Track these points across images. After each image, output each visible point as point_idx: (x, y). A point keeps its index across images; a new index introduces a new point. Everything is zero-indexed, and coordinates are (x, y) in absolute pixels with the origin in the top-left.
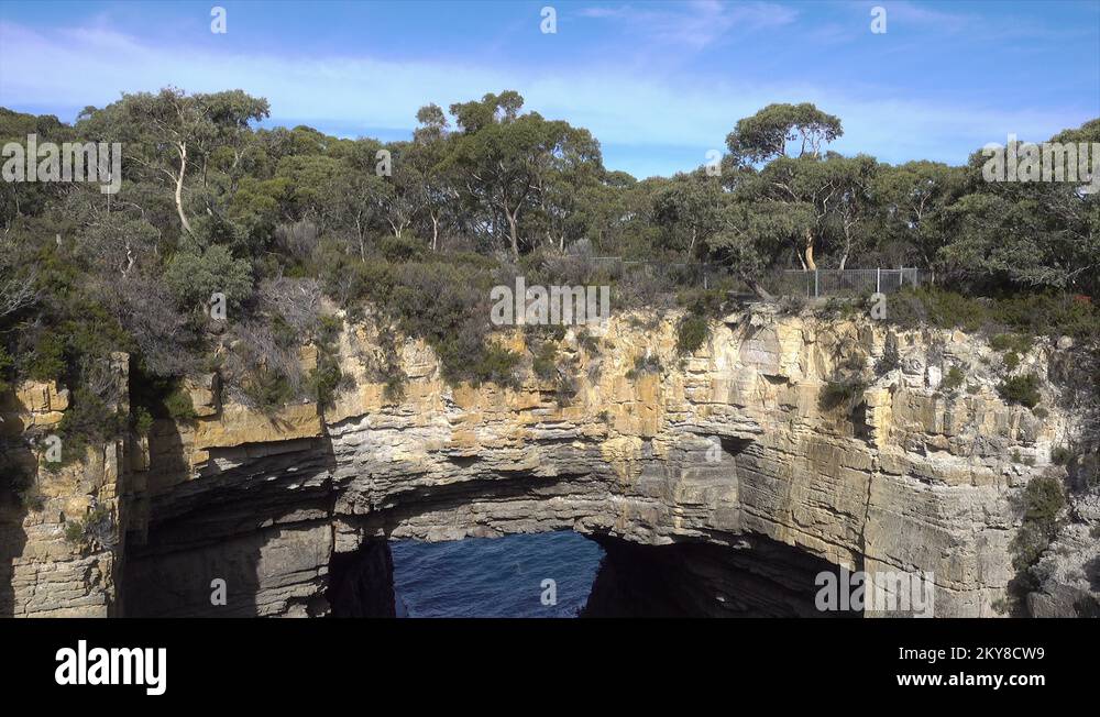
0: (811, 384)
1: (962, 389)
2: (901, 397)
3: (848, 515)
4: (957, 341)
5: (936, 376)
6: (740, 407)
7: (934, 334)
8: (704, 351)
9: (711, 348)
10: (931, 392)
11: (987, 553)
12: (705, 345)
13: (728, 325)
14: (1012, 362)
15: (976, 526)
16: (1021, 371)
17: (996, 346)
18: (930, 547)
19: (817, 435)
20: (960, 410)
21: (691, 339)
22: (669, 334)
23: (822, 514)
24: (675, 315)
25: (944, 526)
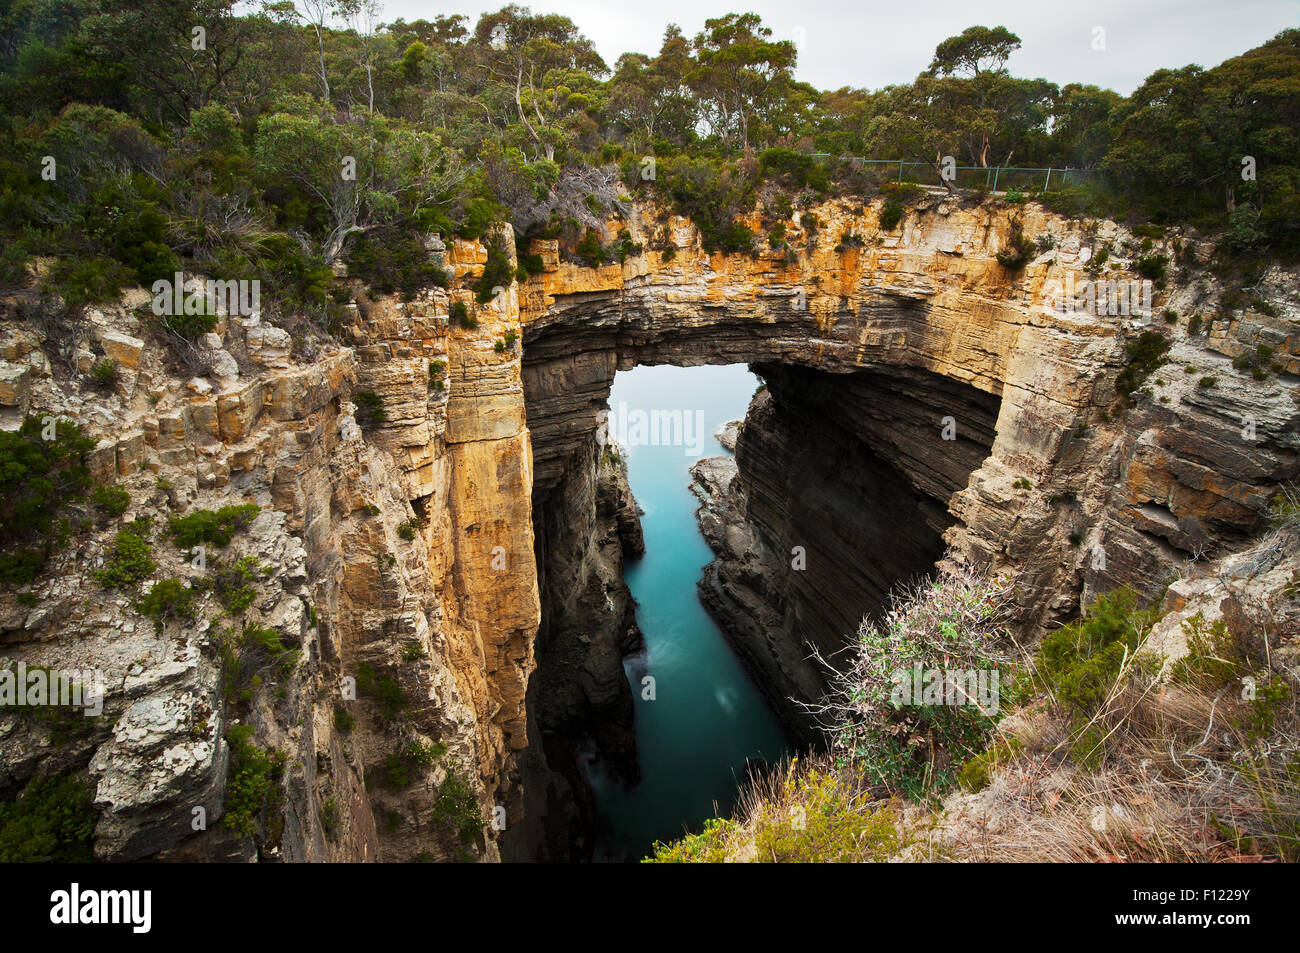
0: (980, 260)
1: (1105, 268)
2: (1055, 270)
3: (996, 355)
4: (1107, 229)
5: (1086, 254)
6: (918, 276)
7: (1088, 221)
8: (897, 233)
9: (902, 228)
10: (1080, 267)
11: (1101, 384)
12: (898, 226)
13: (917, 211)
14: (1146, 247)
15: (1096, 364)
16: (1152, 253)
17: (1137, 233)
18: (1059, 377)
21: (890, 221)
22: (873, 217)
23: (973, 355)
24: (878, 205)
25: (1074, 363)
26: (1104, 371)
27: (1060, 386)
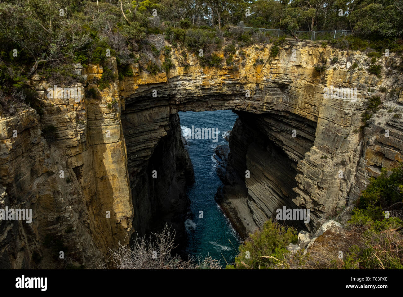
0: (309, 68)
1: (356, 70)
2: (337, 72)
3: (315, 106)
4: (357, 54)
5: (349, 65)
6: (286, 75)
7: (350, 51)
8: (277, 58)
9: (279, 56)
10: (346, 70)
11: (355, 117)
12: (277, 55)
13: (285, 49)
14: (374, 61)
15: (353, 109)
16: (376, 64)
17: (370, 56)
18: (338, 115)
19: (309, 83)
20: (354, 76)
21: (274, 53)
22: (267, 52)
23: (307, 106)
24: (269, 46)
25: (344, 109)
26: (356, 111)
27: (338, 118)
